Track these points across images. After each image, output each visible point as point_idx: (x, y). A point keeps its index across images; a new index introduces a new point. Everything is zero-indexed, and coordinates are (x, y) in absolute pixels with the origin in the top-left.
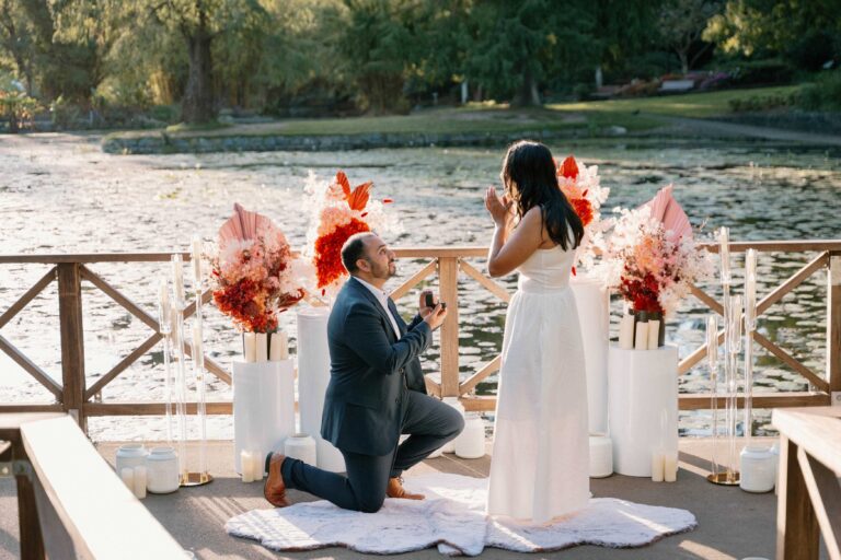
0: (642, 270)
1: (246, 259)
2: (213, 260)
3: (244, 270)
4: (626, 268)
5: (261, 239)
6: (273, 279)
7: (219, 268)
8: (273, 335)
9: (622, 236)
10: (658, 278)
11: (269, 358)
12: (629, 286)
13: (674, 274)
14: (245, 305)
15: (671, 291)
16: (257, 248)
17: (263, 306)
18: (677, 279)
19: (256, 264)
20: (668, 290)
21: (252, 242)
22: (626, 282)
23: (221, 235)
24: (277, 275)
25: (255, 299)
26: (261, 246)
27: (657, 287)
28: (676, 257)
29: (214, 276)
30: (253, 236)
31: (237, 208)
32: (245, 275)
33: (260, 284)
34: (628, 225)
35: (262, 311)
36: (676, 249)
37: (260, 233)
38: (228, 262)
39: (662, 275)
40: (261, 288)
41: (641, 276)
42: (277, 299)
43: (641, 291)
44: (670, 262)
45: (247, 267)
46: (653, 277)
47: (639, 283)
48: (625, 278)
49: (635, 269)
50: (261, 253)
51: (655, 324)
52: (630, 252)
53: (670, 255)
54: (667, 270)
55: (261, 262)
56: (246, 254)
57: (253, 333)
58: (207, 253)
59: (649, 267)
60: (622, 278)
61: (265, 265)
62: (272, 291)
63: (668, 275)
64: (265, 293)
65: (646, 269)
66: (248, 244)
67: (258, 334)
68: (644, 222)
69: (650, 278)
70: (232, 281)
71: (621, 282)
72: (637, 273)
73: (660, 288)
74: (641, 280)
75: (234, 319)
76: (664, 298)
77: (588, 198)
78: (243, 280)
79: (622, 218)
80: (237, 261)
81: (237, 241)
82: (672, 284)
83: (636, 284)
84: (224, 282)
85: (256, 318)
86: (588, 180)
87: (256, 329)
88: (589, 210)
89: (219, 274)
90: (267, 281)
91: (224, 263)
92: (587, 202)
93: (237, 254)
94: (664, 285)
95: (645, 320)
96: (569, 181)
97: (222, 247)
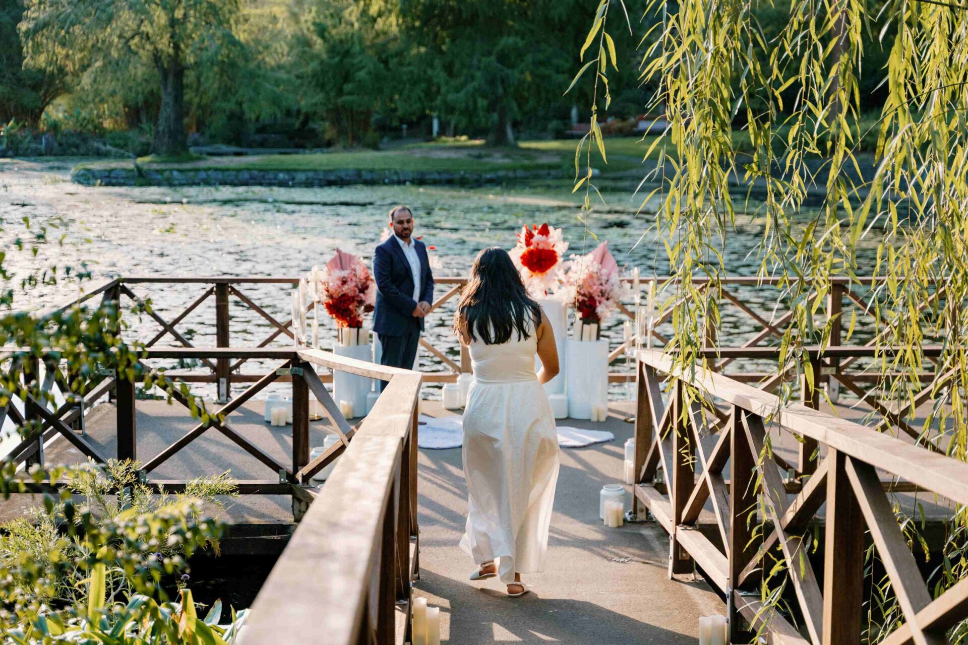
0: (587, 293)
1: (344, 282)
2: (325, 283)
3: (343, 289)
4: (578, 292)
5: (353, 270)
6: (361, 295)
7: (328, 288)
8: (361, 330)
9: (576, 272)
10: (597, 298)
11: (358, 343)
12: (579, 303)
13: (606, 295)
14: (344, 311)
15: (604, 306)
16: (351, 275)
17: (354, 311)
18: (608, 299)
19: (351, 285)
20: (602, 305)
21: (348, 272)
22: (578, 300)
23: (329, 268)
24: (364, 293)
26: (354, 274)
27: (596, 303)
28: (607, 286)
29: (325, 292)
30: (349, 268)
31: (338, 251)
32: (344, 292)
33: (354, 297)
34: (579, 266)
35: (355, 314)
36: (608, 281)
37: (353, 267)
38: (334, 284)
39: (599, 296)
40: (354, 300)
41: (586, 297)
42: (363, 308)
43: (586, 306)
44: (603, 288)
45: (346, 287)
46: (593, 297)
47: (585, 301)
48: (577, 298)
49: (583, 293)
50: (354, 279)
51: (594, 327)
52: (580, 282)
53: (604, 284)
54: (602, 293)
55: (354, 284)
56: (344, 279)
57: (348, 328)
58: (321, 279)
59: (591, 291)
60: (575, 298)
61: (357, 286)
62: (361, 302)
63: (602, 296)
64: (356, 304)
65: (589, 292)
66: (345, 273)
67: (351, 329)
68: (589, 264)
69: (591, 298)
70: (335, 296)
71: (574, 300)
72: (584, 295)
73: (598, 304)
74: (586, 299)
75: (336, 318)
76: (600, 309)
77: (555, 249)
78: (344, 295)
79: (576, 262)
80: (339, 283)
81: (338, 271)
82: (605, 302)
83: (583, 301)
84: (331, 297)
85: (351, 318)
86: (556, 238)
87: (350, 326)
88: (556, 257)
89: (328, 291)
90: (358, 296)
91: (331, 284)
92: (554, 252)
93: (339, 279)
94: (600, 302)
95: (589, 324)
96: (544, 238)
97: (330, 275)
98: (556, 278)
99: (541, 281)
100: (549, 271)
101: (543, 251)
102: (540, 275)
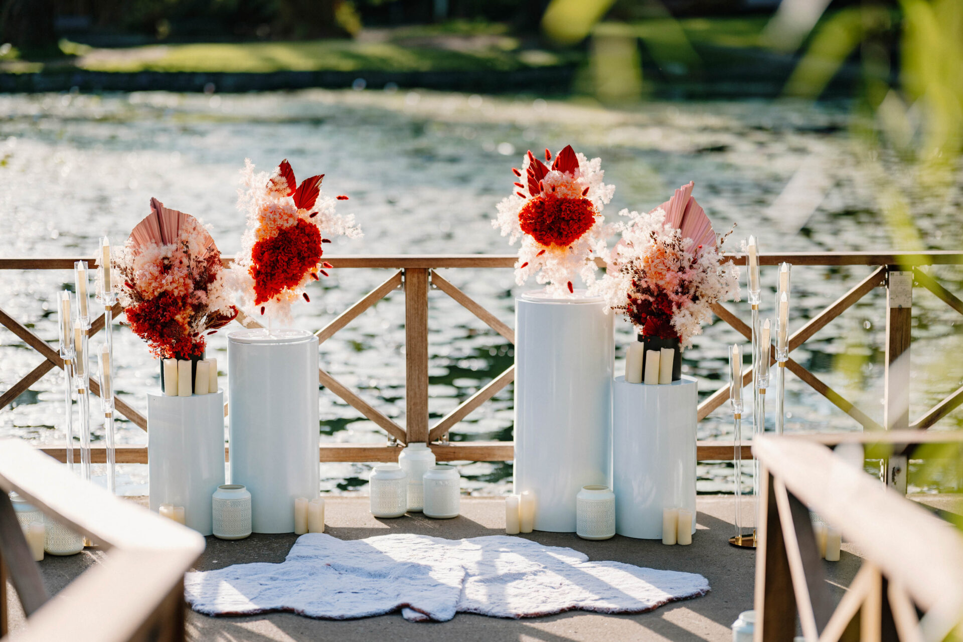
0: (652, 287)
1: (165, 267)
2: (125, 269)
3: (164, 281)
4: (634, 284)
5: (185, 243)
6: (200, 293)
7: (132, 280)
8: (199, 363)
9: (631, 244)
10: (672, 296)
11: (193, 391)
12: (638, 306)
13: (692, 291)
14: (164, 325)
15: (687, 313)
16: (180, 254)
17: (186, 326)
18: (695, 299)
19: (178, 274)
20: (684, 311)
21: (174, 247)
22: (634, 301)
23: (135, 239)
24: (205, 289)
25: (178, 317)
26: (185, 252)
27: (671, 307)
28: (693, 272)
29: (126, 288)
30: (175, 239)
31: (155, 204)
32: (165, 288)
33: (184, 298)
34: (637, 232)
35: (187, 333)
36: (695, 262)
37: (184, 236)
38: (143, 271)
39: (677, 293)
40: (185, 304)
41: (652, 295)
42: (204, 319)
43: (651, 313)
44: (685, 277)
45: (169, 278)
46: (666, 295)
47: (650, 303)
48: (633, 296)
49: (644, 285)
50: (185, 261)
51: (668, 354)
52: (640, 265)
53: (687, 269)
54: (684, 287)
55: (185, 271)
56: (166, 262)
57: (174, 360)
58: (118, 261)
59: (661, 283)
60: (629, 296)
61: (190, 275)
62: (199, 308)
63: (683, 293)
64: (190, 311)
65: (657, 285)
66: (167, 250)
67: (181, 362)
68: (657, 227)
69: (661, 295)
70: (148, 296)
71: (628, 301)
72: (646, 291)
73: (674, 308)
74: (651, 299)
75: (150, 342)
76: (679, 320)
77: (589, 197)
78: (164, 294)
79: (630, 223)
80: (155, 271)
81: (154, 245)
82: (690, 304)
83: (645, 301)
84: (139, 296)
85: (178, 341)
86: (590, 174)
87: (178, 355)
88: (591, 213)
89: (132, 287)
90: (192, 295)
91: (137, 273)
92: (587, 203)
93: (154, 263)
94: (679, 306)
95: (657, 349)
96: (566, 176)
97: (136, 253)
98: (592, 256)
99: (561, 263)
100: (575, 243)
101: (565, 200)
102: (558, 252)
